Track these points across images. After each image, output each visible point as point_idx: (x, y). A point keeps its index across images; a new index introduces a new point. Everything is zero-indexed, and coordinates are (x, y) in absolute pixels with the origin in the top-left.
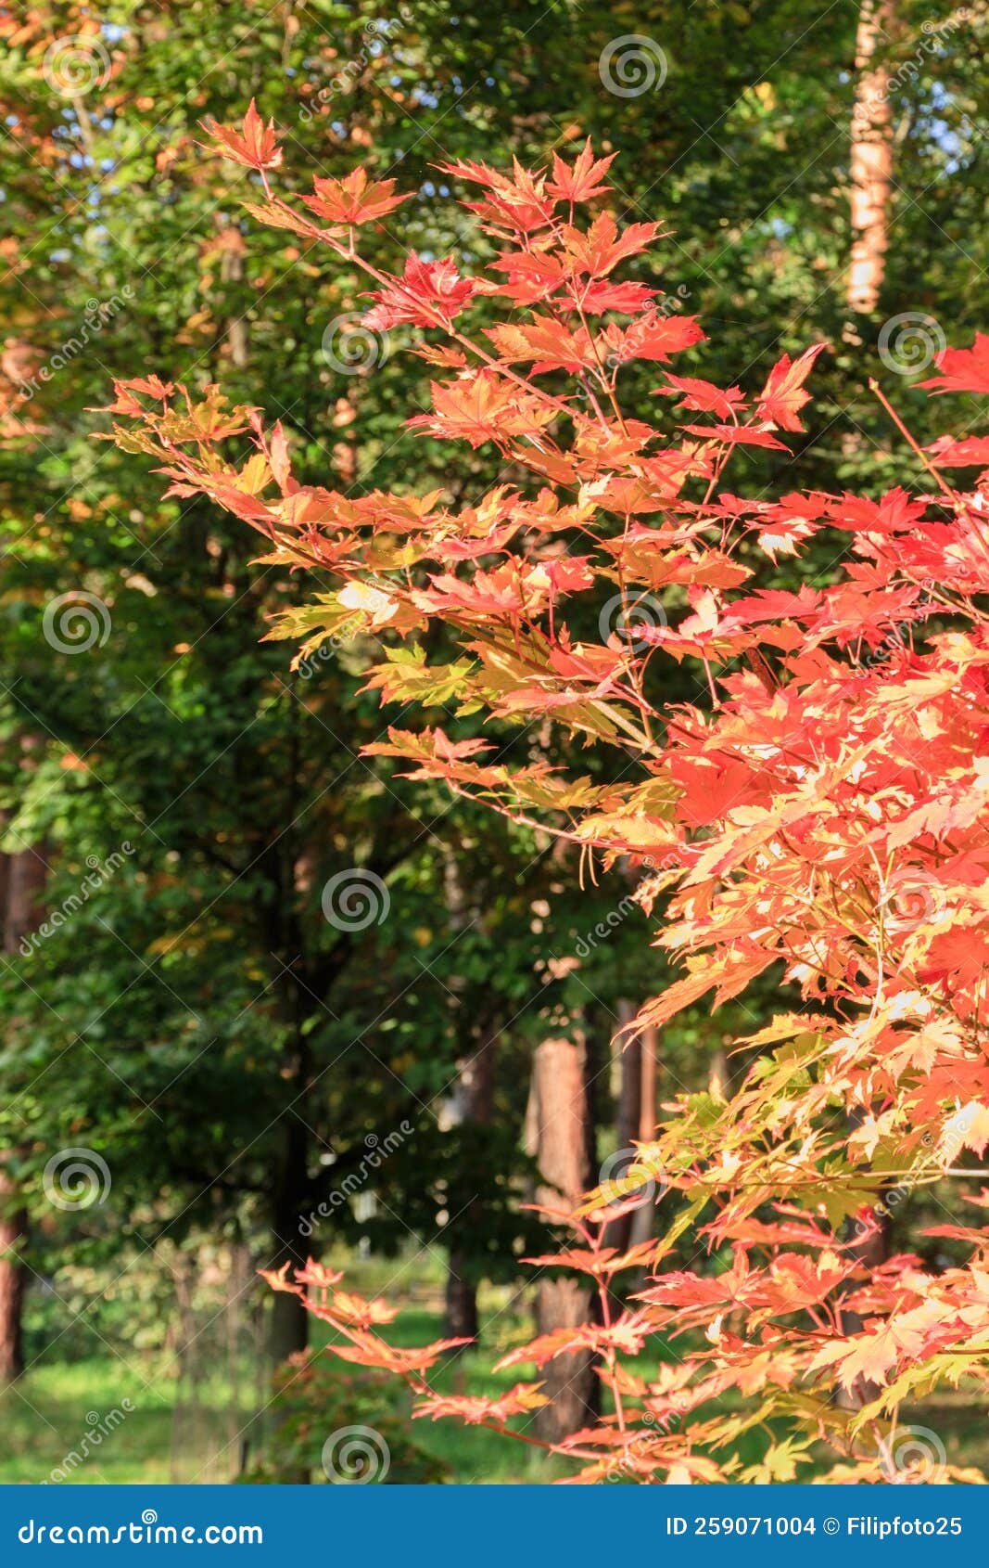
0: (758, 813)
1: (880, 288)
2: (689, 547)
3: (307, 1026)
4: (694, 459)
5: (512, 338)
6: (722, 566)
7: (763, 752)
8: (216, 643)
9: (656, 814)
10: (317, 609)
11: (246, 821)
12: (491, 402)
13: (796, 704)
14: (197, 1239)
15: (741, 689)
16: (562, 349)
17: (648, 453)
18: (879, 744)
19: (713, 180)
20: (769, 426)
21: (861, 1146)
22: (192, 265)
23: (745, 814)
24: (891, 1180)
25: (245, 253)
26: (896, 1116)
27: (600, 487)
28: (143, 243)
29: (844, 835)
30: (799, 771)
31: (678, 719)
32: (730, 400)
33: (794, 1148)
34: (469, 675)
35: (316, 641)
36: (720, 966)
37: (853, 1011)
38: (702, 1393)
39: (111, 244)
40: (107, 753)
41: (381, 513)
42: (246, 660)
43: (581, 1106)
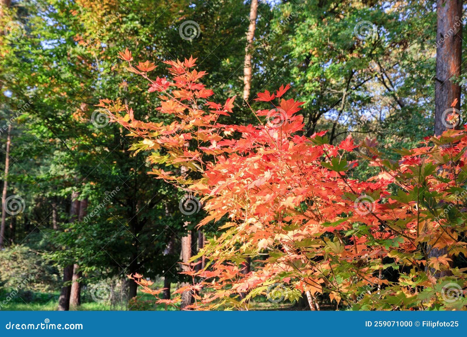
0: (224, 182)
1: (249, 96)
2: (211, 134)
3: (137, 235)
4: (212, 117)
5: (177, 93)
6: (217, 137)
7: (224, 171)
8: (121, 161)
9: (203, 183)
10: (139, 144)
11: (126, 195)
12: (173, 105)
13: (231, 161)
14: (115, 278)
15: (220, 159)
16: (187, 95)
17: (204, 115)
18: (247, 169)
19: (217, 74)
20: (226, 111)
21: (243, 249)
22: (118, 88)
23: (220, 183)
24: (249, 256)
25: (128, 86)
26: (249, 243)
27: (194, 121)
28: (108, 84)
29: (240, 187)
30: (231, 175)
31: (208, 165)
32: (219, 106)
33: (230, 250)
34: (168, 158)
35: (138, 151)
36: (216, 213)
37: (242, 222)
38: (212, 299)
39: (102, 85)
40: (99, 182)
41: (151, 126)
42: (127, 164)
43: (190, 252)
